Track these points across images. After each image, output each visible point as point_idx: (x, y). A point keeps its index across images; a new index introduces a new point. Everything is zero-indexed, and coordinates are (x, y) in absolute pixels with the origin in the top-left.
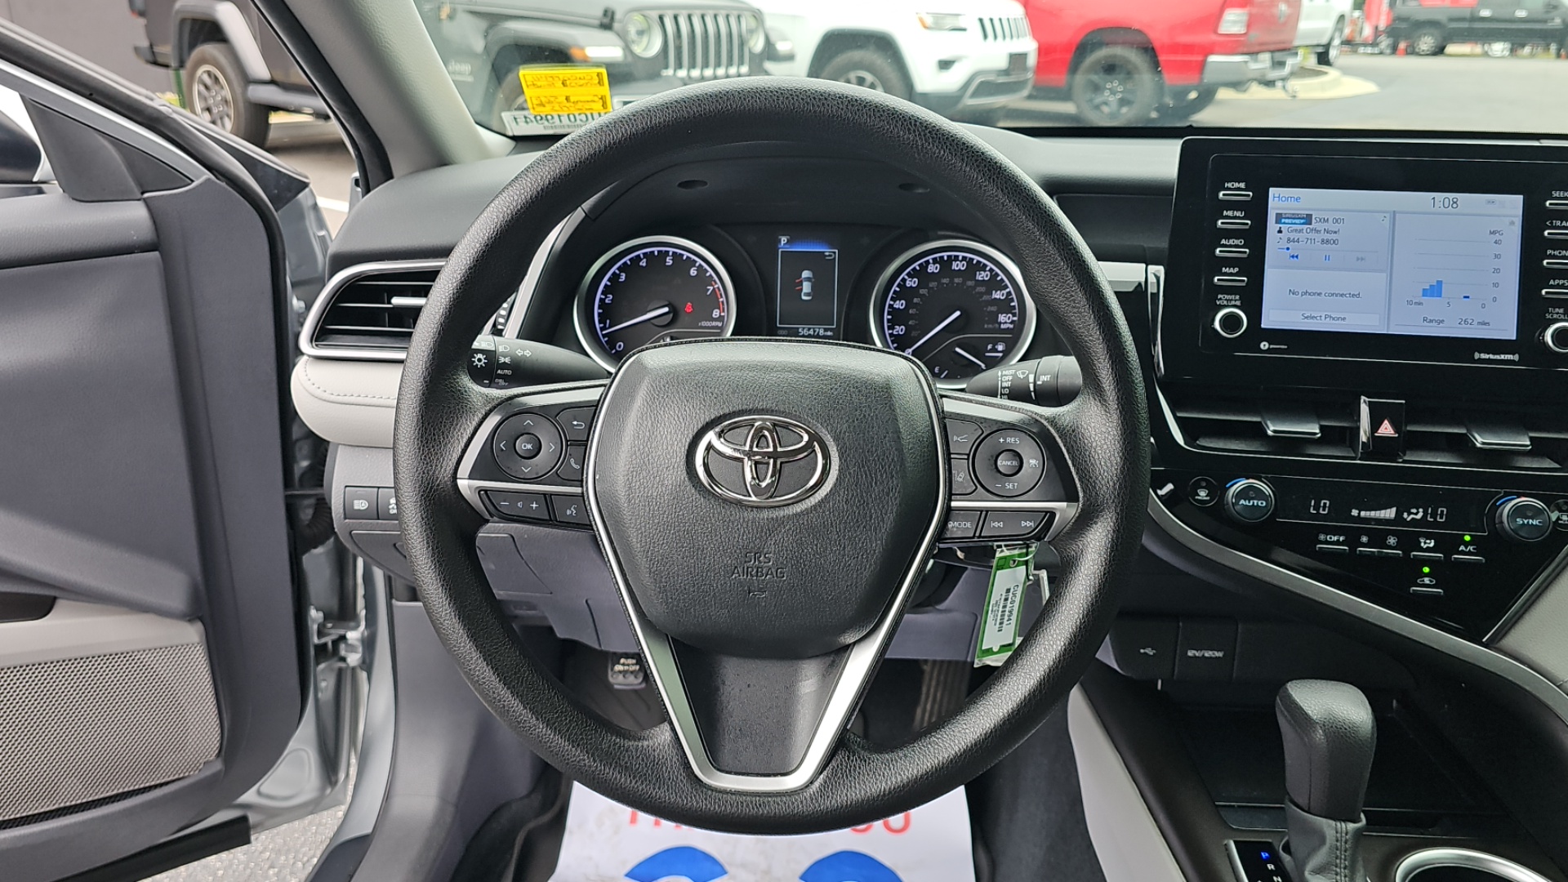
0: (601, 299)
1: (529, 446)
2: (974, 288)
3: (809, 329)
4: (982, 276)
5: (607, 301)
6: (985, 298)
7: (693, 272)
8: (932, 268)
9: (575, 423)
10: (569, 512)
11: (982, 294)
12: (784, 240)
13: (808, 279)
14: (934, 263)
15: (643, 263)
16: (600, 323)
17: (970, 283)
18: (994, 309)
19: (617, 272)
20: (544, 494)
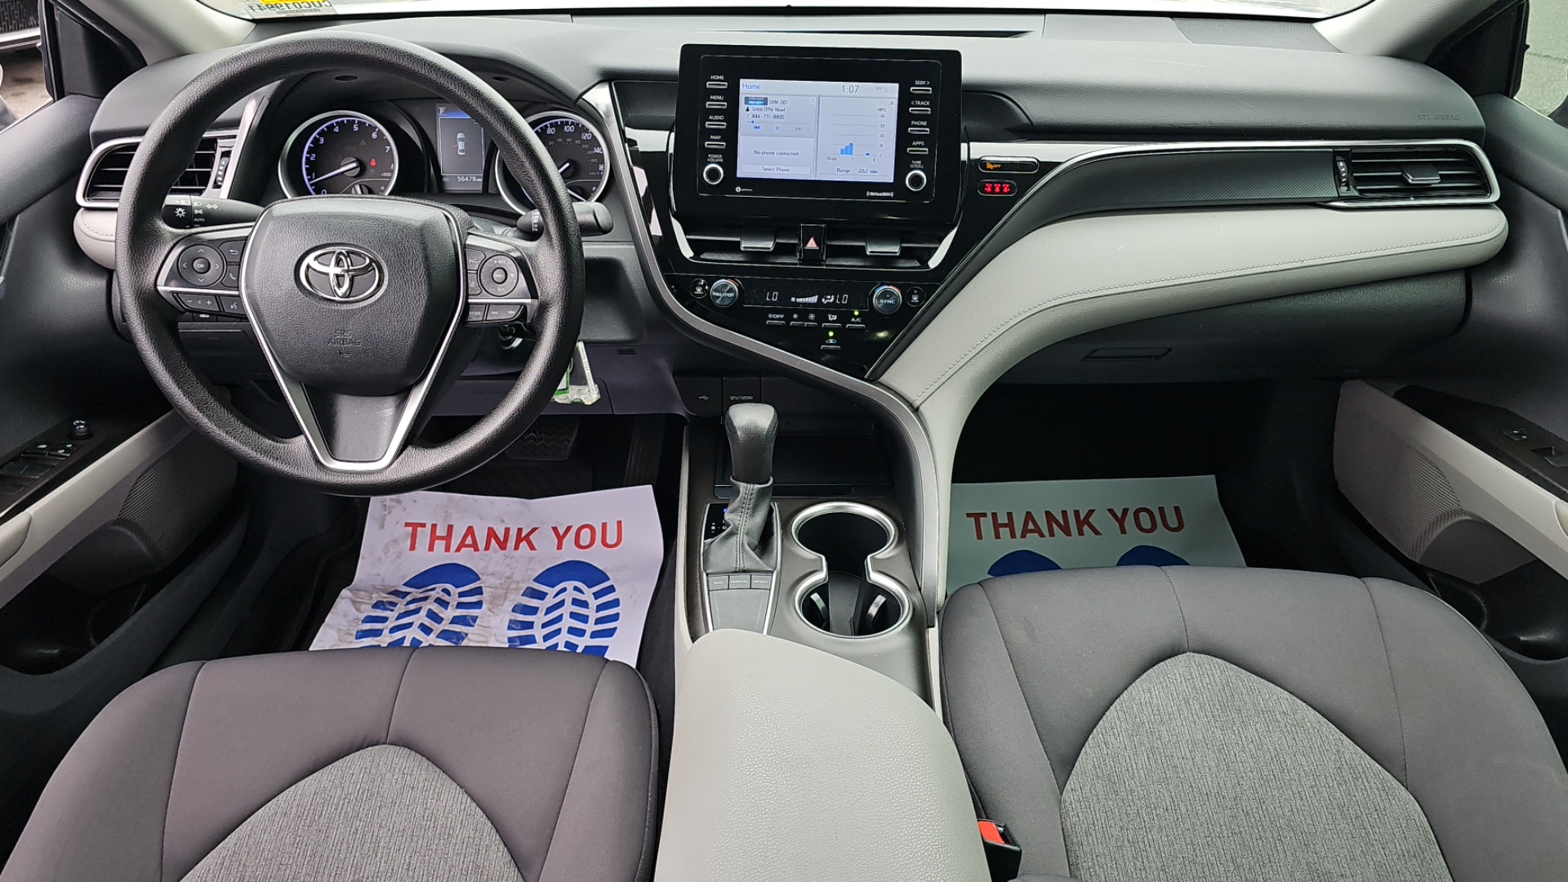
0: (307, 158)
1: (202, 266)
2: (581, 145)
3: (465, 177)
4: (585, 136)
5: (312, 159)
6: (589, 152)
7: (374, 136)
8: (550, 131)
9: (232, 251)
10: (232, 307)
11: (587, 149)
12: (442, 110)
13: (462, 140)
14: (551, 127)
15: (336, 130)
16: (307, 175)
17: (578, 142)
18: (596, 161)
19: (318, 136)
20: (215, 295)
